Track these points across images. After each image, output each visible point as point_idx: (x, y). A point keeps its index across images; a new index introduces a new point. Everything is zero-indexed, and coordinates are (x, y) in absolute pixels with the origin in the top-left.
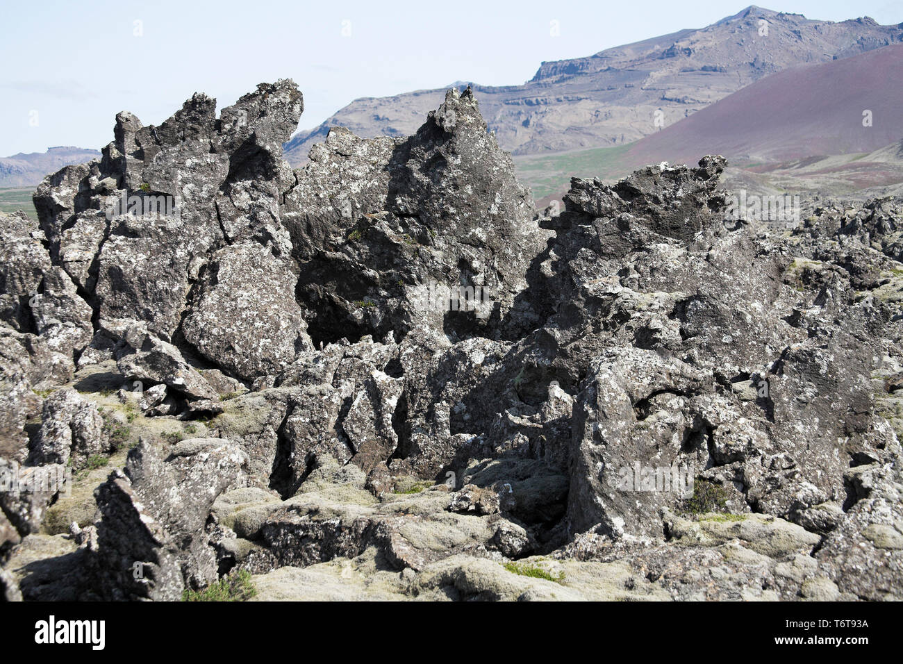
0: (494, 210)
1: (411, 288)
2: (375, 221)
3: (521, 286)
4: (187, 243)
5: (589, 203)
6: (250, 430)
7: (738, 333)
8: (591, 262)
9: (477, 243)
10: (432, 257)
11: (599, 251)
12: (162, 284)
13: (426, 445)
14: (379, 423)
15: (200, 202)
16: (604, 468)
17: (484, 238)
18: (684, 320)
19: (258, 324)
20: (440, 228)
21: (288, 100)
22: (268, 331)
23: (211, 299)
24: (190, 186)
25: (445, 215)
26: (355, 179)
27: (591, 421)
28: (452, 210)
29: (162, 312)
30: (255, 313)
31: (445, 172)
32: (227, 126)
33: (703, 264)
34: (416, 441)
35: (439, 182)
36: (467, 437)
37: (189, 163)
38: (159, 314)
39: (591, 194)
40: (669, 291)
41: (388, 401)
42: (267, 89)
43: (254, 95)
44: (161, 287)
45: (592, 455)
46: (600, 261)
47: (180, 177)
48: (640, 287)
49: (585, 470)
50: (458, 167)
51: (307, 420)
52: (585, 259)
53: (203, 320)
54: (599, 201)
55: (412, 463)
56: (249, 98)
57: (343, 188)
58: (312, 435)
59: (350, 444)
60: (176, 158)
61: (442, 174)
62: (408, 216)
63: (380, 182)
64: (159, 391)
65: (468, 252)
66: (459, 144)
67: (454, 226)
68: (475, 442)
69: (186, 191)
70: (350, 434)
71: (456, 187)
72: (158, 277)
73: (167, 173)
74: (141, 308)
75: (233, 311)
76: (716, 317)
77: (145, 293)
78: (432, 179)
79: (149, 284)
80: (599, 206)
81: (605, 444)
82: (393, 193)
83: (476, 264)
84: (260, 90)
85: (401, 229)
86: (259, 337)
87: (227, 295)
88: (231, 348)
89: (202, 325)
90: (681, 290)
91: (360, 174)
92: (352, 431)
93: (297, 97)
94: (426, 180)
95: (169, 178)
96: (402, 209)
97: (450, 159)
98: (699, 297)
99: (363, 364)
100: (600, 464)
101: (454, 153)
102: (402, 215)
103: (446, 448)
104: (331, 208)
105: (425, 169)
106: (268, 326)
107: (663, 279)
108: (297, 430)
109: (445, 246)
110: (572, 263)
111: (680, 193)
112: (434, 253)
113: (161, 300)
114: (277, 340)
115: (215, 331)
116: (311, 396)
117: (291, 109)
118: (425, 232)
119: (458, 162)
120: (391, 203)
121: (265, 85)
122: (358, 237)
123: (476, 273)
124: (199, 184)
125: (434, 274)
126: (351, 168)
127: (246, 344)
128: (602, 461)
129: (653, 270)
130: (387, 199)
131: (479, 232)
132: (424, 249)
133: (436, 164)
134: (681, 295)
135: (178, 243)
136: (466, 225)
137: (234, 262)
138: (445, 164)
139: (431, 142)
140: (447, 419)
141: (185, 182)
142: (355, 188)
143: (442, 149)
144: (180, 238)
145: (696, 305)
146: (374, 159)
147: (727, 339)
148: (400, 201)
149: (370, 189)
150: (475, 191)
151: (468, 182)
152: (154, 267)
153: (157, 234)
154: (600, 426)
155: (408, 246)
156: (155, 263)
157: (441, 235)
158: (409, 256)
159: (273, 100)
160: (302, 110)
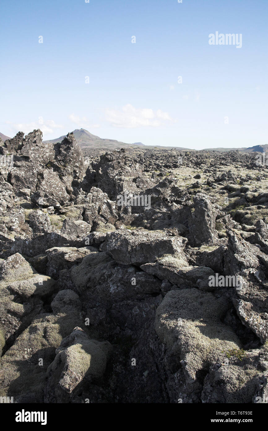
0: (80, 159)
1: (64, 177)
2: (54, 162)
3: (84, 175)
4: (36, 169)
5: (110, 158)
6: (76, 216)
7: (147, 185)
8: (112, 171)
9: (77, 167)
10: (68, 170)
11: (114, 168)
12: (31, 179)
13: (126, 217)
14: (111, 212)
15: (36, 158)
16: (211, 223)
17: (78, 166)
18: (136, 183)
19: (57, 188)
20: (69, 163)
21: (40, 134)
22: (60, 190)
23: (43, 183)
24: (33, 154)
25: (70, 160)
26: (47, 152)
27: (206, 212)
28: (72, 159)
29: (33, 186)
30: (56, 186)
31: (70, 151)
32: (27, 140)
33: (135, 171)
34: (123, 216)
35: (69, 153)
36: (137, 215)
37: (32, 149)
38: (32, 187)
39: (111, 156)
40: (131, 176)
41: (113, 207)
42: (35, 131)
43: (33, 132)
44: (31, 180)
45: (208, 220)
46: (114, 170)
47: (30, 152)
48: (125, 176)
49: (206, 224)
50: (73, 150)
51: (91, 213)
52: (111, 170)
53: (44, 188)
54: (113, 157)
55: (123, 222)
56: (31, 133)
57: (44, 155)
58: (93, 216)
59: (105, 218)
60: (29, 147)
61: (70, 152)
62: (61, 161)
63: (53, 153)
64: (52, 208)
65: (75, 169)
66: (73, 144)
67: (72, 163)
68: (139, 216)
69: (32, 156)
70: (105, 216)
71: (73, 154)
72: (30, 178)
73: (27, 151)
74: (26, 186)
75: (50, 185)
76: (143, 182)
77: (26, 182)
78: (67, 152)
79: (27, 179)
80: (113, 158)
81: (210, 217)
82: (56, 156)
83: (77, 171)
84: (34, 131)
85: (59, 164)
86: (59, 192)
87: (47, 181)
88: (53, 195)
89: (44, 189)
90: (133, 176)
91: (48, 151)
92: (105, 215)
93: (41, 133)
94: (65, 153)
95: (28, 152)
96: (59, 159)
97: (71, 148)
98: (139, 177)
99: (100, 198)
100: (210, 222)
101: (72, 147)
102: (59, 161)
103: (131, 218)
104: (42, 159)
105: (65, 150)
106: (60, 189)
107: (129, 174)
108: (89, 215)
109: (70, 168)
110: (108, 171)
111: (121, 156)
112: (69, 169)
113: (32, 183)
114: (64, 192)
115: (47, 191)
116: (90, 207)
117: (40, 136)
118: (65, 164)
119: (73, 149)
120: (56, 158)
121: (35, 130)
122: (50, 166)
123: (77, 173)
124: (35, 154)
125: (69, 174)
126: (45, 150)
127: (56, 194)
128: (210, 221)
129: (127, 172)
130: (55, 157)
131: (77, 164)
132: (66, 168)
133: (68, 149)
134: (133, 177)
135: (33, 169)
136: (74, 163)
137: (46, 173)
138: (70, 149)
139: (66, 144)
140: (131, 211)
141: (32, 153)
142: (47, 155)
143: (70, 146)
144: (33, 167)
145: (138, 179)
146: (50, 148)
147: (145, 186)
148: (58, 158)
149: (51, 155)
150: (76, 155)
151: (75, 153)
152: (28, 175)
153: (26, 167)
154: (209, 213)
155: (62, 168)
156: (28, 174)
157: (69, 165)
158: (63, 170)
159: (37, 134)
160: (42, 136)
